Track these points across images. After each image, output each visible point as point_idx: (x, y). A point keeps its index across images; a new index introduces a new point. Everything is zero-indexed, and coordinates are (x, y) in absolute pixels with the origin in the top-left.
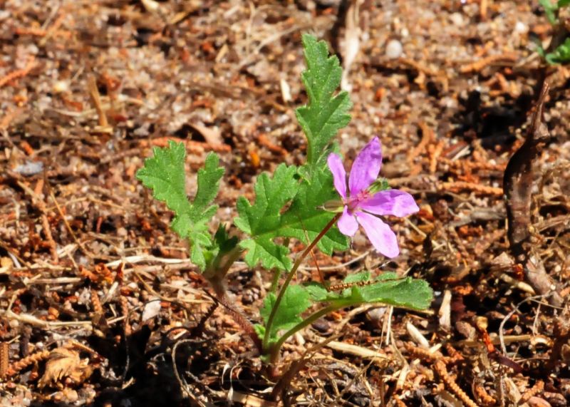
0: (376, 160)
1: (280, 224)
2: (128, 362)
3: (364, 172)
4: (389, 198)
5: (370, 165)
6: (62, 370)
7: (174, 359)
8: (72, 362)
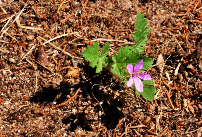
0: (142, 65)
1: (123, 62)
2: (88, 75)
3: (138, 67)
4: (144, 75)
5: (140, 66)
6: (71, 74)
7: (92, 90)
8: (74, 72)
